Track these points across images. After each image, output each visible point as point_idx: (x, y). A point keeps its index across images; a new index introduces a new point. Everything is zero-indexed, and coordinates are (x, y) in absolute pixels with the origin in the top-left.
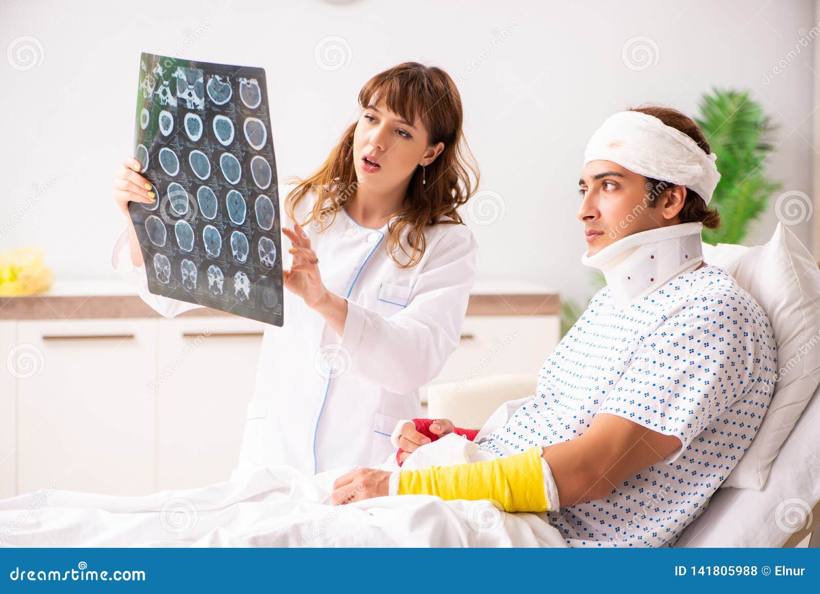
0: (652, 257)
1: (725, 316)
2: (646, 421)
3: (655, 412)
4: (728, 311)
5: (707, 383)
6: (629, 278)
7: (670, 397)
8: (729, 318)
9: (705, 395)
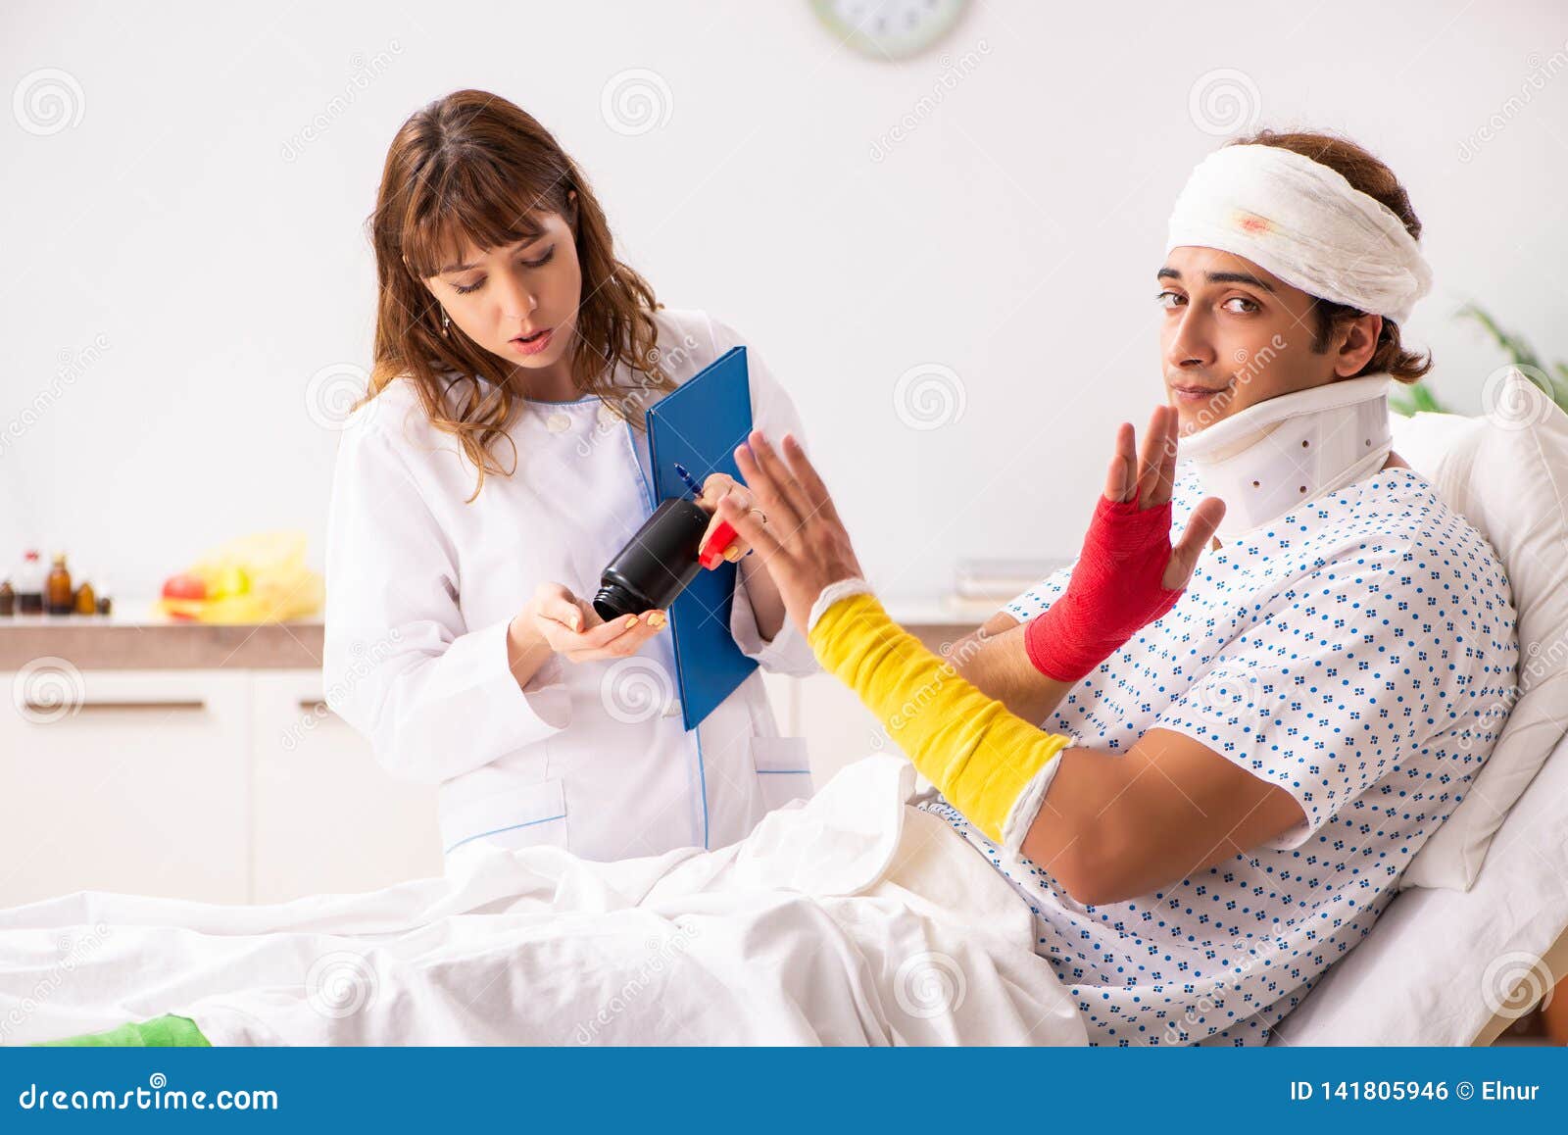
0: (1305, 444)
1: (1414, 586)
2: (1227, 745)
3: (1247, 730)
4: (1422, 579)
5: (1355, 716)
6: (1256, 483)
7: (1282, 708)
8: (1420, 590)
9: (1348, 739)
